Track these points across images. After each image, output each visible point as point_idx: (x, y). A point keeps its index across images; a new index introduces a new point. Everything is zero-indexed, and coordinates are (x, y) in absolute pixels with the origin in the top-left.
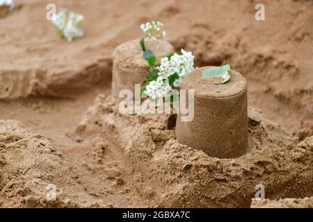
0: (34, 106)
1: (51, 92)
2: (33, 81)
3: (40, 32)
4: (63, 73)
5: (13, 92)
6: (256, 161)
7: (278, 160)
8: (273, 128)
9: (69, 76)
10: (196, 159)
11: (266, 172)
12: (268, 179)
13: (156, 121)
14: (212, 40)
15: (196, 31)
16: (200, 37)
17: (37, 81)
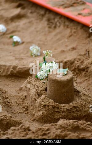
0: (10, 79)
1: (18, 75)
2: (11, 69)
3: (25, 52)
4: (24, 68)
5: (2, 73)
6: (73, 106)
7: (82, 107)
8: (85, 95)
9: (25, 69)
10: (49, 103)
11: (77, 111)
12: (77, 113)
13: (42, 88)
14: (84, 61)
15: (79, 57)
16: (80, 59)
17: (12, 69)
